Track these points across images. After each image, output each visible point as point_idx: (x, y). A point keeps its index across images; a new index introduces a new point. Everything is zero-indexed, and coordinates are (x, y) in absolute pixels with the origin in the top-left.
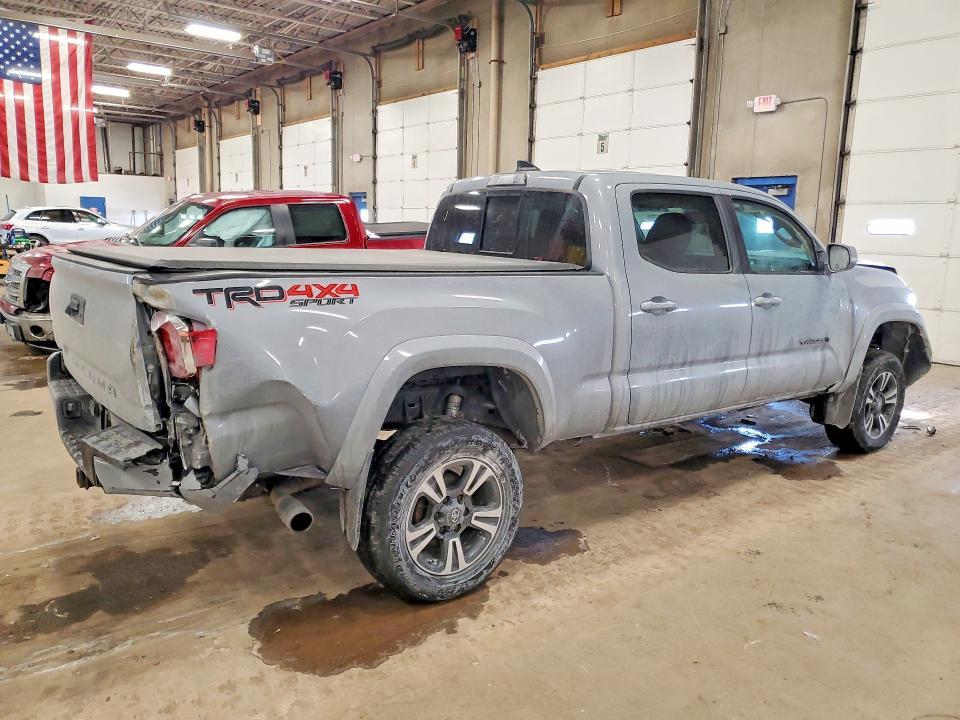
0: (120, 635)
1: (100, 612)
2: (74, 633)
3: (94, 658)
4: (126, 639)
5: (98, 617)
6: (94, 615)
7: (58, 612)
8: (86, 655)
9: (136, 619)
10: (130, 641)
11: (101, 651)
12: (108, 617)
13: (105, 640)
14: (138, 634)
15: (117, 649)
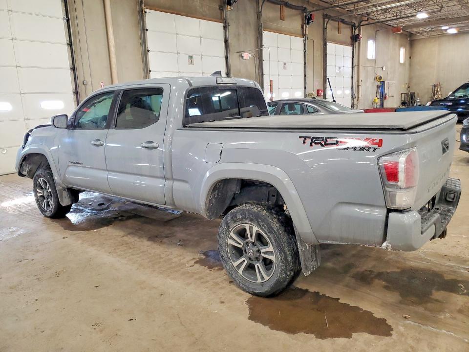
0: (447, 268)
1: (446, 278)
2: (461, 277)
3: (463, 266)
4: (447, 266)
5: (448, 277)
6: (449, 278)
7: (462, 287)
8: (464, 268)
9: (435, 269)
10: (446, 264)
11: (459, 267)
12: (445, 275)
13: (454, 269)
14: (441, 265)
15: (453, 265)
